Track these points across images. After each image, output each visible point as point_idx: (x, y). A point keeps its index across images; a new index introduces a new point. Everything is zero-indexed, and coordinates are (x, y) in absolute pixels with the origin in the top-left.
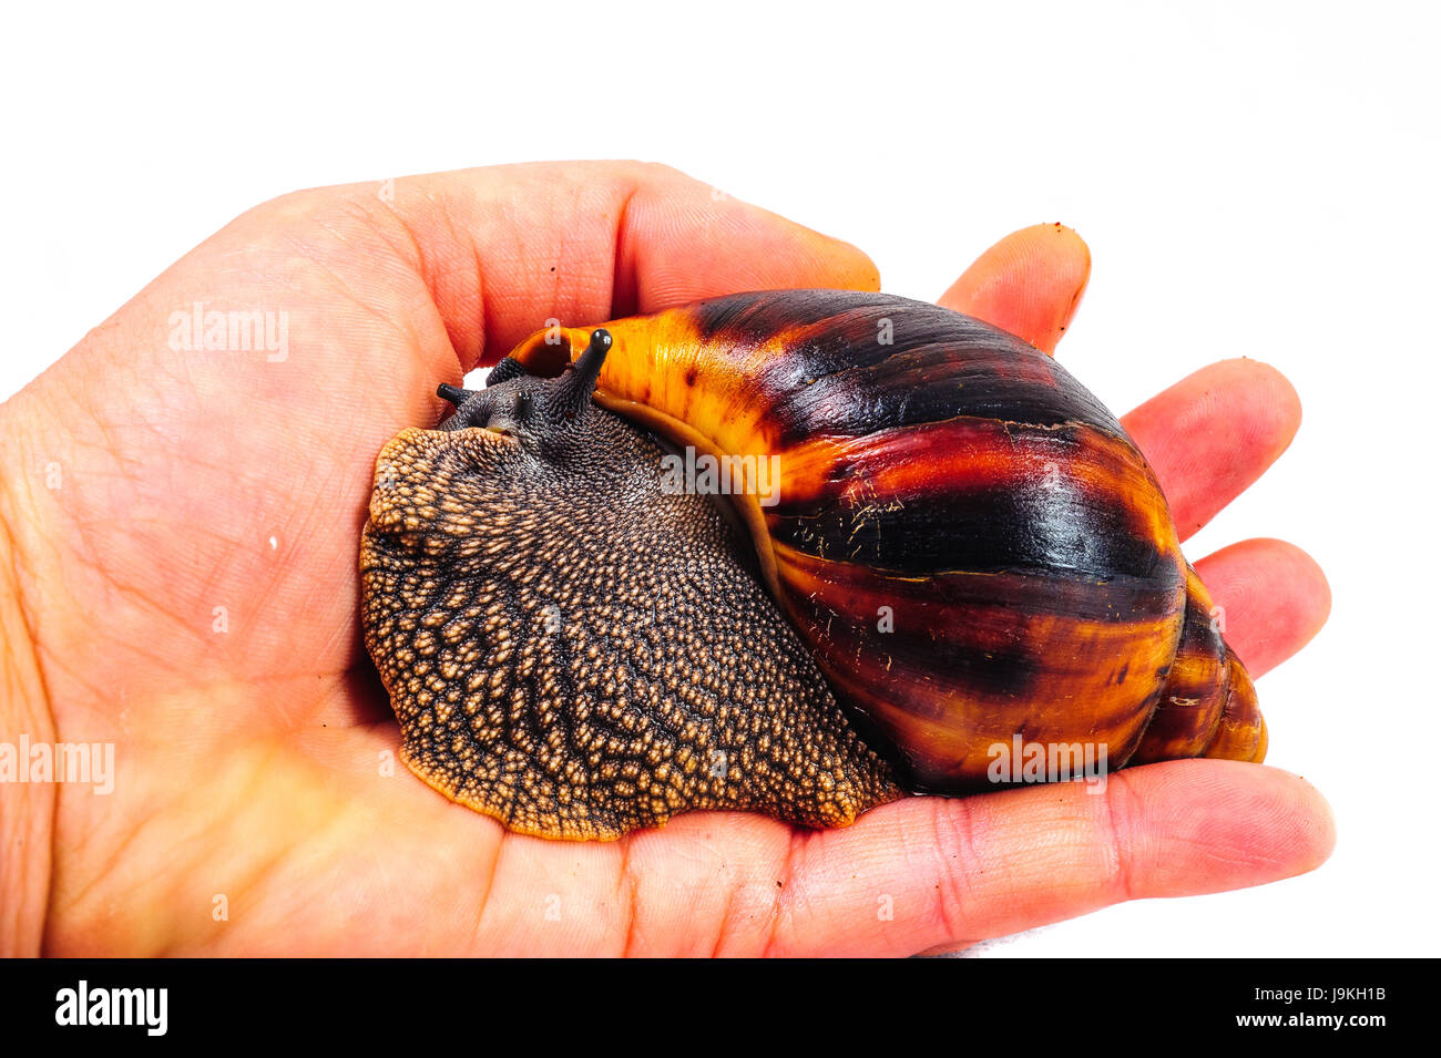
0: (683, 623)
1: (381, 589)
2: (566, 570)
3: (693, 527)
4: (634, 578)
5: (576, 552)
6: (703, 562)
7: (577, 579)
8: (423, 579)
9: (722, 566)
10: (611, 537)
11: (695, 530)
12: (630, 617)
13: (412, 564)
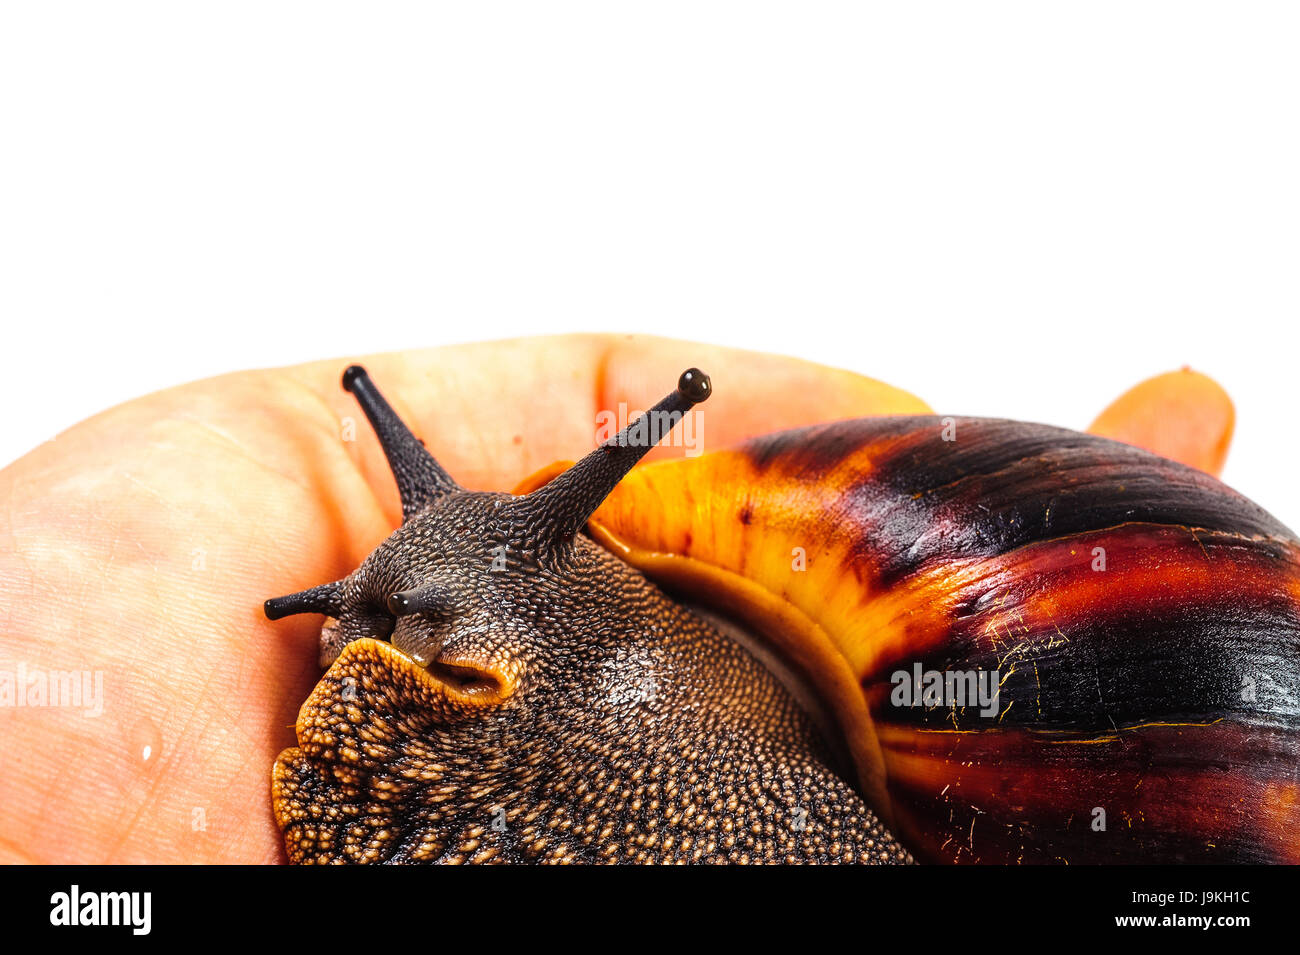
0: (759, 846)
1: (314, 847)
2: (589, 798)
3: (763, 725)
4: (687, 793)
5: (602, 774)
6: (782, 766)
7: (606, 806)
8: (373, 829)
9: (809, 769)
10: (650, 747)
11: (766, 728)
12: (686, 844)
13: (355, 810)
